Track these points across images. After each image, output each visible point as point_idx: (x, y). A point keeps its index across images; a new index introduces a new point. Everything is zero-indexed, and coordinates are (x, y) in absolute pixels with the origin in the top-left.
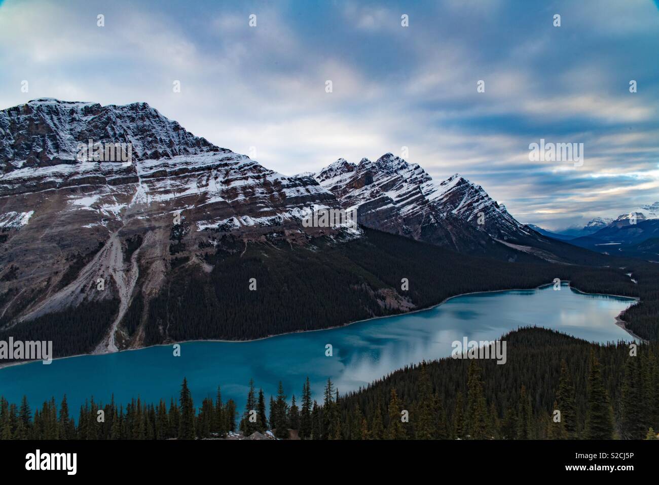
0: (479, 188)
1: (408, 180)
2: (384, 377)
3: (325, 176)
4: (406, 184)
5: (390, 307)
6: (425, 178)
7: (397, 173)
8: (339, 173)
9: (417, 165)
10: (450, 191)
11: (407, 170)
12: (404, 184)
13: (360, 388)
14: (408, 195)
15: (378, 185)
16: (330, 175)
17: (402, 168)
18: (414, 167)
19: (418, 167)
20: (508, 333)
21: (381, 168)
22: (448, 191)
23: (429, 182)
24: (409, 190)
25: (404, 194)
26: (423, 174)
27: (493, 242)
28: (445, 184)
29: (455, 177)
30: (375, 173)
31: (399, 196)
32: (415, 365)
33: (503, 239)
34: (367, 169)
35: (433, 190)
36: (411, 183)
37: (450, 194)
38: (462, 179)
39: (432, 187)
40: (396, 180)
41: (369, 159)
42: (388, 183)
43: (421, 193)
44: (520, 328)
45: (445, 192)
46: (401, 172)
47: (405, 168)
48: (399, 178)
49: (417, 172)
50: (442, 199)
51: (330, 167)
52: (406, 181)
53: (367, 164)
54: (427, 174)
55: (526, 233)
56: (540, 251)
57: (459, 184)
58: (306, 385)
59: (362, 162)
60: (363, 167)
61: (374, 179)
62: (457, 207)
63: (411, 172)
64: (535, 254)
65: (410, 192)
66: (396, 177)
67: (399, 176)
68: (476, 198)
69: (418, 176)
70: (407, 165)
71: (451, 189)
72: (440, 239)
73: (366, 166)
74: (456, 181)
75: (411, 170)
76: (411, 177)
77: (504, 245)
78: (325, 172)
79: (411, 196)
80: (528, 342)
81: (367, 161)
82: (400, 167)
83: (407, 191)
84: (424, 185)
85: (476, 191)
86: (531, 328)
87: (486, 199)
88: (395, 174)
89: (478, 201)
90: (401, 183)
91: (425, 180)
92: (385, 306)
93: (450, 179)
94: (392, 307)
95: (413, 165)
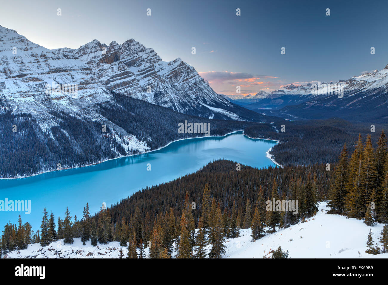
0: (193, 69)
1: (145, 60)
2: (128, 197)
3: (82, 52)
4: (144, 63)
5: (132, 149)
6: (157, 59)
7: (138, 54)
8: (93, 51)
9: (152, 50)
10: (174, 70)
11: (145, 52)
12: (143, 63)
13: (112, 205)
14: (145, 71)
15: (124, 62)
16: (87, 52)
17: (141, 51)
18: (150, 51)
19: (153, 51)
20: (208, 164)
21: (126, 49)
22: (172, 70)
23: (160, 63)
24: (146, 67)
25: (142, 70)
26: (156, 56)
27: (201, 106)
28: (171, 65)
29: (177, 60)
30: (122, 53)
31: (139, 71)
32: (149, 187)
33: (206, 104)
34: (115, 50)
35: (163, 68)
36: (148, 62)
37: (174, 71)
38: (182, 62)
39: (162, 66)
40: (137, 59)
41: (117, 42)
42: (131, 61)
43: (155, 70)
44: (215, 160)
45: (171, 70)
46: (140, 54)
47: (143, 51)
48: (139, 58)
49: (151, 54)
50: (169, 75)
51: (86, 46)
52: (144, 61)
53: (115, 46)
54: (159, 57)
55: (220, 100)
56: (228, 112)
57: (180, 65)
58: (86, 208)
59: (111, 44)
60: (113, 47)
61: (121, 57)
62: (178, 81)
63: (147, 54)
64: (225, 114)
65: (147, 69)
66: (137, 57)
67: (139, 56)
68: (190, 76)
69: (153, 58)
70: (145, 49)
71: (175, 68)
72: (166, 102)
73: (115, 47)
74: (178, 63)
75: (148, 53)
76: (147, 58)
77: (207, 108)
78: (83, 49)
79: (147, 72)
80: (219, 169)
81: (116, 43)
82: (139, 50)
83: (145, 68)
84: (157, 64)
85: (191, 71)
86: (221, 160)
87: (197, 76)
88: (136, 55)
89: (192, 77)
90: (140, 62)
91: (157, 60)
92: (129, 148)
93: (174, 62)
94: (133, 150)
95: (149, 49)
